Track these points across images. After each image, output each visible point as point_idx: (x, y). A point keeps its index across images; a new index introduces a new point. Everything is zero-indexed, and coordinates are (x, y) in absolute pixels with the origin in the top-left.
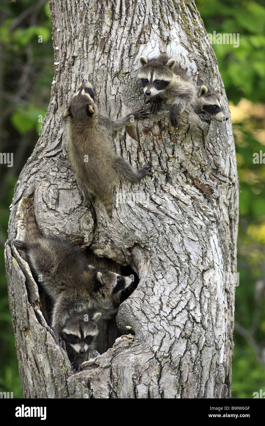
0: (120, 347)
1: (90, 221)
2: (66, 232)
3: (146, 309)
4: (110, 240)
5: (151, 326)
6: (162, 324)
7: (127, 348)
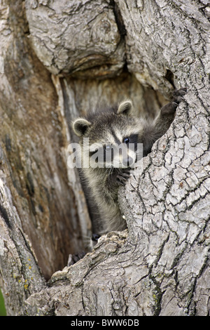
0: (103, 253)
1: (110, 26)
2: (66, 44)
3: (144, 190)
5: (147, 220)
6: (165, 218)
7: (115, 253)
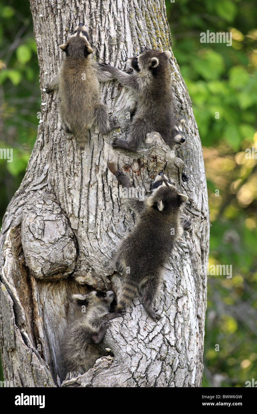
0: (100, 368)
1: (72, 250)
2: (51, 260)
3: (125, 333)
4: (91, 269)
5: (129, 349)
6: (139, 347)
7: (107, 368)
